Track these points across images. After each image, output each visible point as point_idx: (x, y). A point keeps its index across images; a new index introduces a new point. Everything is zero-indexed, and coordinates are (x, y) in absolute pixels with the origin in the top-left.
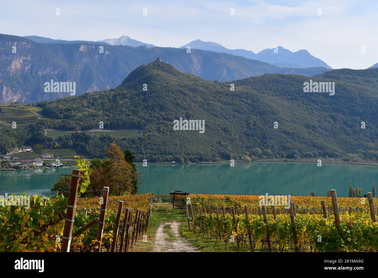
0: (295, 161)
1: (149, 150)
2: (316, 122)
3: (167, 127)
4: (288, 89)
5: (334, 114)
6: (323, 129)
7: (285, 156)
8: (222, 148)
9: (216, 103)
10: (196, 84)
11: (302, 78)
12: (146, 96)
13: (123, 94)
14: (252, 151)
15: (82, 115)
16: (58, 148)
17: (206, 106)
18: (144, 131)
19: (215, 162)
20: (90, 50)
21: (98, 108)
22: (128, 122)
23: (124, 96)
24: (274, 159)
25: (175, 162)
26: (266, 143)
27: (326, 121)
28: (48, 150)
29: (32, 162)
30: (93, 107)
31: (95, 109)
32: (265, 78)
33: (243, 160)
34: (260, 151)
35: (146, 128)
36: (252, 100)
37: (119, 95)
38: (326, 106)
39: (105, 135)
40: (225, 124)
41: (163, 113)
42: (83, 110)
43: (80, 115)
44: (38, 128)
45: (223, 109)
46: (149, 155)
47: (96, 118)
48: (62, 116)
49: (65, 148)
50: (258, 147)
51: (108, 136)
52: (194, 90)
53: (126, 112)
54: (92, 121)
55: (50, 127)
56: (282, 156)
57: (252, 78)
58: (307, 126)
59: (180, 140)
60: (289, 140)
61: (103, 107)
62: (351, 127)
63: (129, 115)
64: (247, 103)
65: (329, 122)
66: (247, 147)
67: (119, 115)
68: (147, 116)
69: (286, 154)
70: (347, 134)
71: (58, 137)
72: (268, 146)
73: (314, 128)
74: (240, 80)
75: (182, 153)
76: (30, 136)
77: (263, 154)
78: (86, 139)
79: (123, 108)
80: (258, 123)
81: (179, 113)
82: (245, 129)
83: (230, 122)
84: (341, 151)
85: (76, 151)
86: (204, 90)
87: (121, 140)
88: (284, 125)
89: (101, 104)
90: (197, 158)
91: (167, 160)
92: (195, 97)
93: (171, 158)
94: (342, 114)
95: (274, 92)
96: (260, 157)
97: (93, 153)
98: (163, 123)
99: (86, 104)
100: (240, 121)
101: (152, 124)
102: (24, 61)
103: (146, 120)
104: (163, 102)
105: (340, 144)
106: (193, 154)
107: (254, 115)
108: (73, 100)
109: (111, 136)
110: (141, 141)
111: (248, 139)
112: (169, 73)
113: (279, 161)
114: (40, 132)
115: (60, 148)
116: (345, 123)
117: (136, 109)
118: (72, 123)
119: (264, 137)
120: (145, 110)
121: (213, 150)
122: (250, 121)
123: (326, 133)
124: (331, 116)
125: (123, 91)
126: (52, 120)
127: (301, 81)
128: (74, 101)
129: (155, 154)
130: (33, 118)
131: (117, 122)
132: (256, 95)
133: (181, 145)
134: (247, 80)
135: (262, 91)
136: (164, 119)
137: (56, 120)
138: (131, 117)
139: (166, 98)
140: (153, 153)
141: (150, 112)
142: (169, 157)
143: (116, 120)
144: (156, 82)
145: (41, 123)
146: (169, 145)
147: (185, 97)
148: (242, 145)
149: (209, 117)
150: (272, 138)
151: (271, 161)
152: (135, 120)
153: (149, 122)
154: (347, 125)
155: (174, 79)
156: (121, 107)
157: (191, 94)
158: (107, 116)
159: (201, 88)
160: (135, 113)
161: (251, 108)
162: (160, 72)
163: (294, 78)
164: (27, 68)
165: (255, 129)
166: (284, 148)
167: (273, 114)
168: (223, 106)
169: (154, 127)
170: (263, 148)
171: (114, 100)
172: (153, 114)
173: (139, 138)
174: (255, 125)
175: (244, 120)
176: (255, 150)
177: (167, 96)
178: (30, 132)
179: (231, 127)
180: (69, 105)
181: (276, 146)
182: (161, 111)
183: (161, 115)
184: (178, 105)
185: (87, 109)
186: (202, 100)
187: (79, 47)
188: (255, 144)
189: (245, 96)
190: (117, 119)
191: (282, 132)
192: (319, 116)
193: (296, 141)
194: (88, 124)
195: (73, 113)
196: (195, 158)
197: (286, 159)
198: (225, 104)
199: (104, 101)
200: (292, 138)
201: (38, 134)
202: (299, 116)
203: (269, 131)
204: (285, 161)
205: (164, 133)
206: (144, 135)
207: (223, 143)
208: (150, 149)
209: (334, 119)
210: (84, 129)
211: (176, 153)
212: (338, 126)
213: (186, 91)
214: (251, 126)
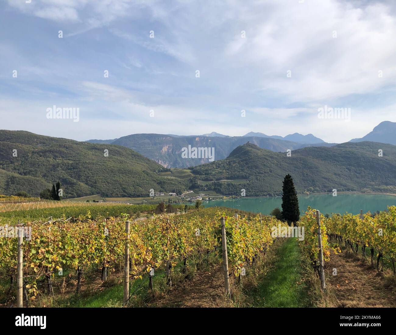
2: (339, 172)
3: (261, 177)
4: (321, 155)
5: (348, 167)
6: (344, 176)
7: (327, 191)
9: (284, 164)
10: (271, 154)
11: (327, 148)
12: (247, 161)
13: (234, 161)
14: (308, 189)
16: (206, 190)
17: (279, 165)
18: (249, 180)
20: (201, 139)
22: (240, 175)
23: (235, 162)
24: (321, 193)
25: (269, 196)
26: (315, 184)
27: (345, 171)
28: (202, 191)
29: (196, 198)
31: (221, 169)
32: (306, 149)
33: (305, 194)
34: (312, 189)
35: (250, 178)
36: (304, 161)
37: (232, 161)
38: (343, 163)
39: (229, 183)
41: (258, 170)
42: (215, 170)
43: (214, 172)
44: (194, 180)
45: (288, 167)
46: (254, 193)
47: (223, 174)
48: (204, 173)
49: (210, 190)
50: (311, 186)
51: (231, 183)
52: (272, 157)
53: (238, 170)
54: (221, 176)
55: (200, 180)
56: (325, 191)
58: (335, 174)
59: (269, 184)
60: (327, 182)
61: (225, 168)
62: (359, 173)
63: (239, 172)
64: (301, 163)
65: (347, 171)
66: (305, 187)
67: (234, 172)
68: (249, 172)
70: (357, 178)
71: (205, 185)
72: (316, 186)
73: (339, 175)
75: (271, 191)
77: (315, 190)
78: (220, 185)
79: (236, 168)
80: (308, 173)
81: (265, 170)
82: (302, 177)
84: (356, 187)
85: (215, 191)
86: (277, 157)
87: (239, 185)
88: (323, 174)
89: (223, 166)
91: (264, 195)
92: (273, 160)
93: (266, 194)
94: (353, 167)
95: (313, 156)
96: (313, 192)
98: (259, 175)
99: (215, 167)
101: (253, 176)
102: (169, 147)
103: (249, 174)
104: (256, 164)
105: (355, 183)
107: (306, 169)
108: (208, 165)
109: (232, 183)
110: (249, 185)
111: (305, 182)
112: (255, 149)
113: (324, 194)
115: (207, 190)
116: (355, 172)
117: (243, 168)
118: (211, 177)
119: (313, 181)
120: (248, 169)
122: (304, 173)
123: (346, 177)
124: (347, 168)
125: (233, 159)
126: (200, 176)
127: (327, 150)
129: (257, 192)
130: (189, 176)
131: (234, 175)
132: (305, 158)
133: (271, 187)
135: (307, 156)
136: (258, 173)
137: (202, 175)
138: (241, 173)
139: (258, 162)
141: (250, 169)
142: (265, 193)
144: (251, 154)
145: (195, 178)
146: (264, 187)
147: (268, 161)
150: (318, 182)
152: (243, 174)
153: (251, 175)
154: (357, 173)
155: (259, 152)
156: (234, 167)
157: (270, 159)
158: (228, 172)
159: (275, 156)
160: (242, 170)
161: (303, 165)
162: (251, 149)
163: (323, 148)
164: (170, 150)
165: (307, 177)
166: (325, 187)
167: (316, 168)
168: (288, 165)
169: (254, 177)
170: (313, 187)
171: (229, 164)
172: (252, 171)
173: (248, 184)
174: (307, 175)
175: (301, 172)
176: (310, 188)
178: (191, 183)
180: (206, 168)
181: (321, 186)
182: (256, 169)
183: (256, 171)
184: (265, 165)
186: (277, 162)
187: (196, 139)
188: (309, 185)
189: (299, 159)
191: (322, 178)
192: (340, 168)
193: (331, 183)
194: (219, 177)
195: (210, 172)
196: (279, 194)
197: (328, 193)
198: (289, 164)
200: (329, 181)
201: (196, 183)
202: (330, 169)
203: (316, 178)
204: (328, 194)
205: (260, 180)
206: (249, 182)
208: (254, 189)
209: (350, 170)
210: (217, 180)
211: (268, 191)
212: (352, 174)
213: (267, 158)
214: (305, 175)
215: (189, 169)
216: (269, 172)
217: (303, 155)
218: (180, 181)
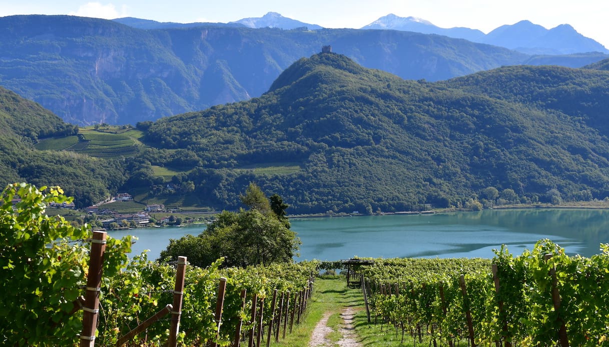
0: (554, 206)
1: (315, 194)
2: (587, 142)
3: (343, 156)
4: (541, 90)
6: (600, 154)
7: (537, 199)
8: (434, 189)
9: (422, 117)
10: (388, 86)
11: (563, 71)
12: (309, 108)
13: (271, 106)
14: (482, 193)
15: (208, 142)
16: (171, 195)
17: (406, 122)
18: (307, 164)
19: (423, 212)
20: (218, 36)
21: (233, 130)
22: (282, 150)
23: (273, 110)
24: (520, 205)
25: (358, 212)
26: (504, 179)
28: (156, 198)
29: (132, 218)
30: (225, 129)
31: (228, 132)
32: (501, 73)
33: (468, 207)
34: (496, 191)
35: (310, 159)
36: (481, 110)
37: (265, 108)
40: (438, 150)
41: (337, 135)
42: (210, 133)
43: (204, 141)
44: (140, 163)
45: (433, 126)
46: (316, 203)
47: (230, 146)
48: (175, 143)
50: (493, 185)
52: (385, 97)
53: (277, 134)
54: (224, 151)
56: (533, 200)
57: (481, 74)
58: (573, 150)
59: (365, 177)
60: (544, 172)
61: (240, 127)
63: (282, 140)
64: (473, 115)
66: (475, 186)
67: (266, 139)
68: (311, 140)
69: (539, 196)
71: (170, 178)
72: (509, 184)
73: (584, 152)
74: (461, 78)
75: (368, 198)
76: (128, 177)
77: (502, 195)
78: (216, 179)
79: (273, 128)
80: (491, 146)
81: (361, 134)
83: (445, 146)
85: (200, 198)
86: (402, 95)
87: (271, 180)
88: (534, 149)
89: (236, 123)
90: (394, 205)
91: (345, 210)
92: (388, 107)
93: (351, 206)
95: (516, 95)
96: (496, 201)
97: (227, 202)
98: (338, 151)
99: (213, 124)
100: (462, 143)
101: (320, 153)
102: (114, 58)
103: (309, 147)
104: (336, 116)
106: (386, 199)
107: (484, 133)
108: (193, 117)
110: (303, 181)
111: (476, 173)
112: (345, 69)
113: (527, 208)
114: (143, 170)
115: (174, 194)
117: (293, 129)
118: (193, 155)
119: (502, 169)
120: (308, 131)
121: (419, 192)
122: (479, 144)
123: (605, 159)
125: (271, 101)
126: (161, 151)
127: (561, 76)
128: (194, 119)
129: (325, 201)
130: (130, 149)
131: (263, 151)
132: (488, 101)
133: (368, 185)
134: (473, 77)
135: (497, 95)
136: (338, 144)
137: (166, 150)
138: (286, 143)
139: (340, 110)
140: (322, 200)
141: (315, 133)
142: (349, 205)
143: (261, 148)
144: (324, 86)
145: (145, 156)
146: (348, 186)
147: (372, 107)
148: (467, 183)
149: (412, 139)
150: (515, 171)
151: (515, 208)
152: (292, 148)
153: (314, 150)
155: (353, 80)
157: (381, 102)
158: (247, 141)
159: (398, 93)
160: (292, 135)
161: (479, 123)
162: (330, 69)
163: (550, 71)
165: (487, 157)
166: (536, 187)
167: (516, 131)
168: (433, 121)
169: (322, 157)
170: (501, 186)
171: (256, 116)
172: (321, 137)
173: (300, 176)
174: (486, 150)
175: (468, 143)
176: (488, 190)
177: (342, 106)
178: (128, 172)
179: (447, 154)
180: (187, 127)
181: (522, 184)
182: (333, 131)
183: (333, 137)
184: (360, 120)
185: (215, 132)
186: (400, 112)
187: (200, 33)
188: (486, 181)
189: (469, 103)
190: (263, 146)
191: (531, 160)
192: (592, 132)
193: (554, 174)
194: (217, 154)
195: (194, 139)
196: (391, 205)
197: (540, 204)
198: (436, 118)
199: (242, 118)
200: (549, 169)
201: (140, 174)
202: (559, 133)
203: (511, 159)
204: (538, 207)
205: (339, 166)
207: (435, 180)
208: (317, 193)
211: (359, 198)
213: (372, 98)
214: (481, 151)
215: (140, 127)
216: (372, 141)
217: (486, 91)
218: (92, 166)
